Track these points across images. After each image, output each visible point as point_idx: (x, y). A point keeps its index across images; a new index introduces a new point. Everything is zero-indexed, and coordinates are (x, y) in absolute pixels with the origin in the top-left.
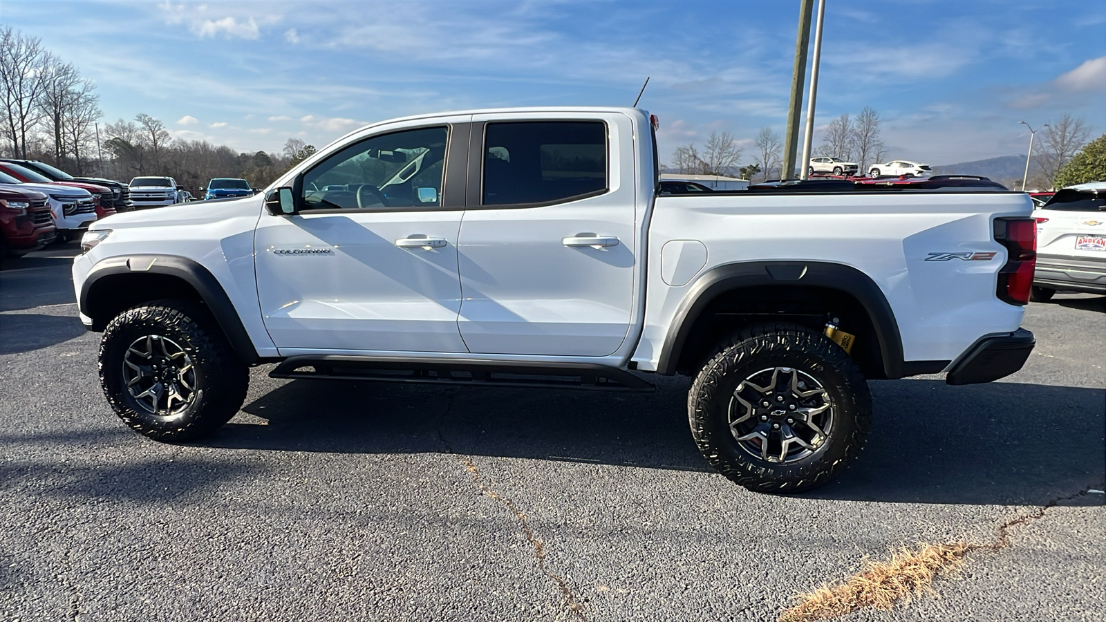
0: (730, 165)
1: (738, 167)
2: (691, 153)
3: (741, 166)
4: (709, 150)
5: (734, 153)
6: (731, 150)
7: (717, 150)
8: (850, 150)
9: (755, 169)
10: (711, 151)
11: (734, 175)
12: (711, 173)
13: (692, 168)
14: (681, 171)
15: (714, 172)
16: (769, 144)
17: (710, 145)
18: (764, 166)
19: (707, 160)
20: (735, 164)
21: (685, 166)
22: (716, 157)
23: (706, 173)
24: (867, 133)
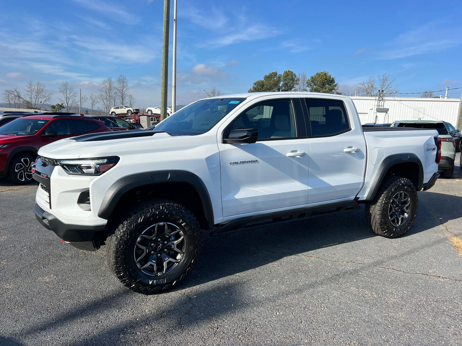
0: (44, 103)
1: (50, 105)
2: (16, 94)
3: (52, 104)
4: (28, 93)
5: (46, 95)
6: (44, 93)
7: (34, 93)
8: (115, 98)
9: (61, 106)
10: (30, 94)
11: (48, 109)
12: (32, 108)
13: (17, 104)
14: (10, 105)
15: (33, 107)
16: (68, 92)
17: (29, 90)
18: (67, 105)
19: (28, 99)
20: (48, 103)
21: (12, 102)
22: (34, 97)
23: (28, 108)
24: (123, 89)
